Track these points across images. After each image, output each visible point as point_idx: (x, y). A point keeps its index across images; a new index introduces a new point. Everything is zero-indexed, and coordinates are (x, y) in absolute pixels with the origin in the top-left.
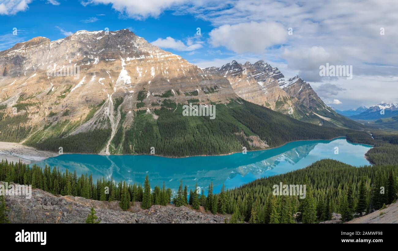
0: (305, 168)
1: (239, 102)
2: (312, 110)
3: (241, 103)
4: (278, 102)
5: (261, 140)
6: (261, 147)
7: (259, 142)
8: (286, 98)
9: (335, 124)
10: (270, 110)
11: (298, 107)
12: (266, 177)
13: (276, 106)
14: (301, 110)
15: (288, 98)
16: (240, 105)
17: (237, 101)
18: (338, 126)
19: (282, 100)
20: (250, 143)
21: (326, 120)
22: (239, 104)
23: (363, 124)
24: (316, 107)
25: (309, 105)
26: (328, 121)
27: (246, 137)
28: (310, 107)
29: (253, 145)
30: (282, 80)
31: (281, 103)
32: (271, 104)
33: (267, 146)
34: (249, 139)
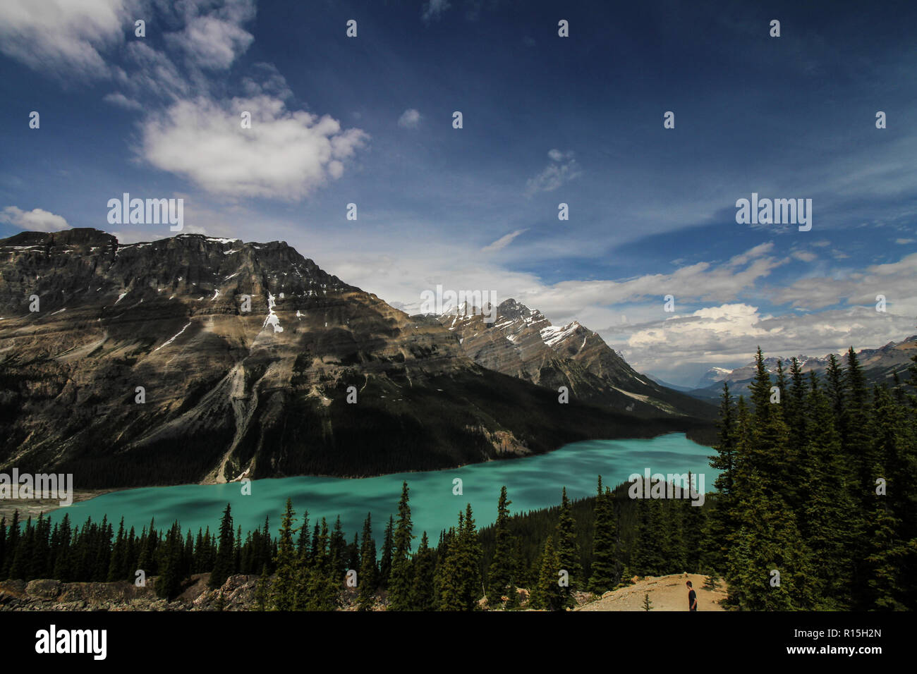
1: (474, 371)
2: (610, 382)
3: (479, 374)
4: (544, 369)
5: (516, 440)
6: (516, 452)
7: (512, 442)
8: (558, 361)
9: (658, 407)
10: (530, 384)
11: (581, 377)
13: (540, 376)
14: (587, 382)
15: (561, 362)
16: (477, 376)
17: (472, 370)
19: (551, 366)
20: (496, 446)
21: (638, 400)
24: (617, 375)
25: (601, 373)
26: (641, 402)
27: (488, 433)
28: (605, 377)
29: (501, 449)
30: (549, 331)
31: (550, 370)
32: (531, 373)
33: (527, 450)
34: (494, 438)
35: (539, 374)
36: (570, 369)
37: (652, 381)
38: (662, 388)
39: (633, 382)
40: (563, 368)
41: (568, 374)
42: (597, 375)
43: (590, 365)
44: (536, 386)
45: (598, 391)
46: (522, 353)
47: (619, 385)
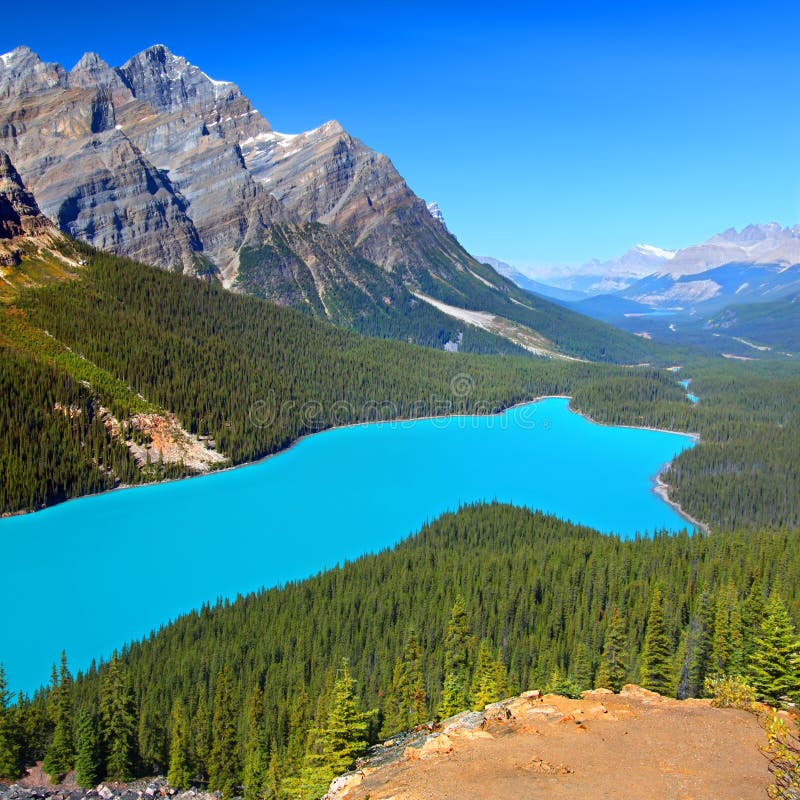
0: (392, 548)
1: (64, 259)
2: (409, 281)
3: (74, 264)
4: (250, 248)
5: (184, 432)
6: (187, 463)
7: (176, 441)
8: (286, 228)
9: (515, 341)
10: (214, 291)
11: (343, 269)
12: (227, 601)
13: (240, 269)
14: (357, 284)
15: (294, 230)
16: (75, 270)
17: (57, 254)
18: (530, 349)
19: (268, 241)
20: (137, 450)
21: (472, 325)
22: (65, 267)
23: (646, 335)
24: (425, 264)
25: (391, 259)
26: (481, 329)
27: (115, 421)
28: (400, 269)
29: (149, 457)
30: (264, 146)
31: (265, 253)
32: (216, 261)
33: (216, 457)
34: (133, 432)
35: (236, 263)
36: (316, 250)
37: (505, 280)
38: (527, 295)
39: (464, 283)
40: (299, 247)
41: (311, 261)
42: (379, 263)
43: (365, 240)
44: (227, 294)
45: (381, 303)
46: (192, 206)
47: (432, 290)
